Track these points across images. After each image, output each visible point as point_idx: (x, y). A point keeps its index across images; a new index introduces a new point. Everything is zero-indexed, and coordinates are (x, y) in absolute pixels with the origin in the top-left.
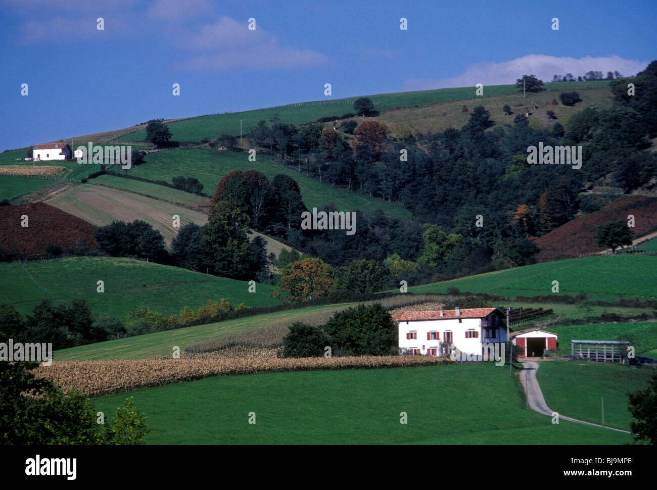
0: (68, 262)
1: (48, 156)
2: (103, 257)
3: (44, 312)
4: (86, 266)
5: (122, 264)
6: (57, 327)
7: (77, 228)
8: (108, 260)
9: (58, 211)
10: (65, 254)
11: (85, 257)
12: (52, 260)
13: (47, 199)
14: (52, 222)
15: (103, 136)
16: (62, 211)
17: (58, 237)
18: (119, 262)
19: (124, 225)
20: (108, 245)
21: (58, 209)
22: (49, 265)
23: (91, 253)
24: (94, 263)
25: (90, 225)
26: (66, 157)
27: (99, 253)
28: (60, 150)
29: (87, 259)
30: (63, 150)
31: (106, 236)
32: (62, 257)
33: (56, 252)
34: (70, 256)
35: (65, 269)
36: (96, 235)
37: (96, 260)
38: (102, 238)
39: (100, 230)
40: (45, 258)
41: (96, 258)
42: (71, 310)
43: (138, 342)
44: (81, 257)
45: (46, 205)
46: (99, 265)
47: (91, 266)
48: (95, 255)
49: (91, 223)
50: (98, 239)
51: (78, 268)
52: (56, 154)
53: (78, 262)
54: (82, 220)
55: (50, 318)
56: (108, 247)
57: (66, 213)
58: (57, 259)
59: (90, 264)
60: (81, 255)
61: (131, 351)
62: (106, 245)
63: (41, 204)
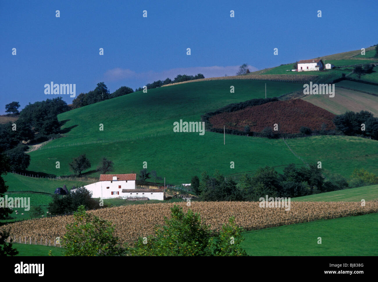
0: (316, 139)
1: (308, 68)
2: (339, 136)
3: (291, 171)
4: (327, 142)
5: (352, 141)
6: (299, 182)
7: (323, 116)
8: (343, 138)
9: (310, 104)
10: (313, 134)
11: (327, 136)
12: (305, 138)
13: (303, 97)
14: (306, 112)
15: (347, 54)
16: (313, 105)
17: (310, 122)
18: (350, 139)
19: (353, 114)
20: (342, 128)
21: (311, 104)
22: (303, 141)
23: (331, 133)
24: (333, 140)
25: (332, 114)
26: (319, 69)
27: (336, 133)
28: (316, 64)
29: (328, 137)
30: (318, 64)
31: (342, 121)
32: (311, 135)
33: (308, 133)
34: (317, 135)
35: (313, 144)
36: (335, 121)
37: (334, 138)
38: (339, 123)
39: (338, 117)
40: (300, 137)
41: (334, 137)
42: (309, 171)
43: (351, 192)
44: (324, 136)
45: (302, 101)
46: (336, 141)
47: (331, 142)
48: (334, 134)
49: (333, 113)
50: (336, 124)
51: (322, 143)
52: (313, 67)
53: (322, 139)
54: (326, 111)
55: (294, 176)
56: (343, 129)
57: (316, 106)
58: (308, 137)
59: (330, 140)
60: (324, 134)
61: (344, 198)
62: (341, 128)
63: (299, 100)
